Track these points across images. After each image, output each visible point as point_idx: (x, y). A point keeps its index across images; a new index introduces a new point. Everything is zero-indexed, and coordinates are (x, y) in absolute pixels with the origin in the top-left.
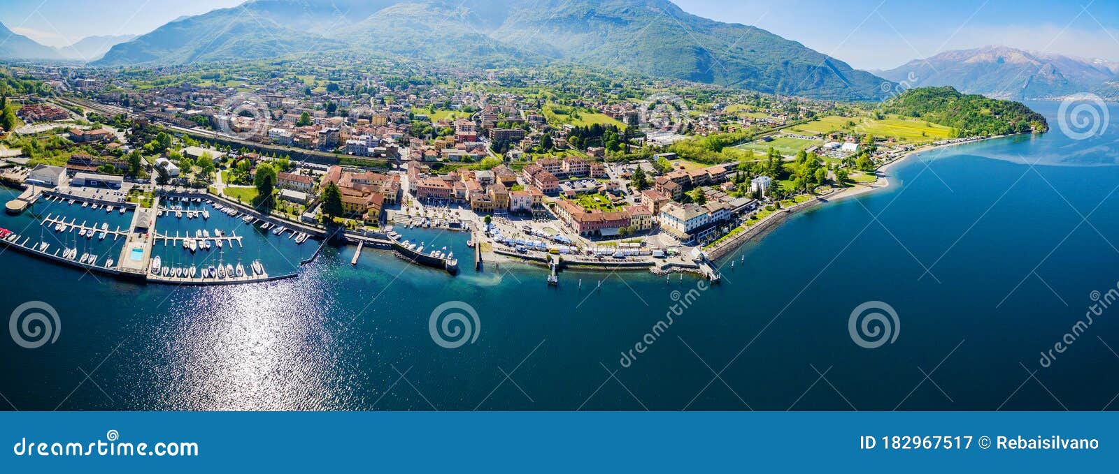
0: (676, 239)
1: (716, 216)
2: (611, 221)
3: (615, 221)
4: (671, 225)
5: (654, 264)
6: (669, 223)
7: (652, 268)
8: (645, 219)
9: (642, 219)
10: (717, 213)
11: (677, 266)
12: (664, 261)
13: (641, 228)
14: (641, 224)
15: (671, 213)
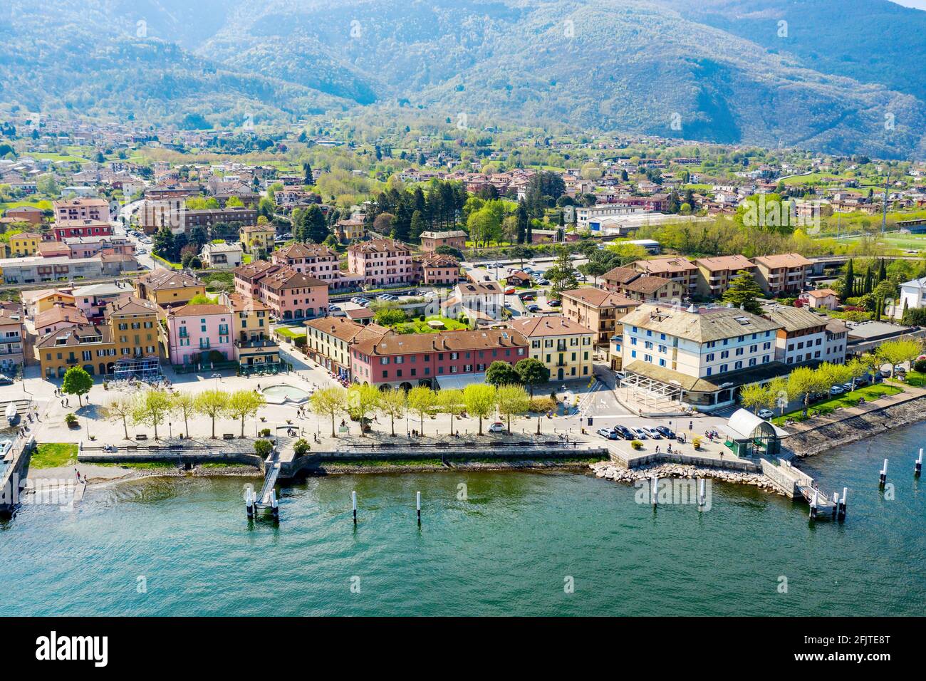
0: (674, 398)
1: (801, 346)
2: (468, 353)
3: (482, 352)
4: (656, 362)
5: (604, 456)
6: (648, 358)
7: (598, 467)
8: (571, 349)
9: (562, 348)
10: (804, 339)
11: (683, 462)
12: (638, 447)
13: (561, 372)
14: (561, 363)
15: (654, 326)
